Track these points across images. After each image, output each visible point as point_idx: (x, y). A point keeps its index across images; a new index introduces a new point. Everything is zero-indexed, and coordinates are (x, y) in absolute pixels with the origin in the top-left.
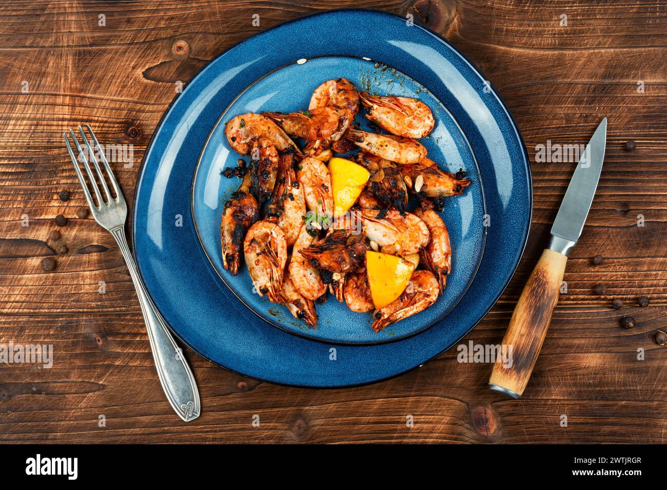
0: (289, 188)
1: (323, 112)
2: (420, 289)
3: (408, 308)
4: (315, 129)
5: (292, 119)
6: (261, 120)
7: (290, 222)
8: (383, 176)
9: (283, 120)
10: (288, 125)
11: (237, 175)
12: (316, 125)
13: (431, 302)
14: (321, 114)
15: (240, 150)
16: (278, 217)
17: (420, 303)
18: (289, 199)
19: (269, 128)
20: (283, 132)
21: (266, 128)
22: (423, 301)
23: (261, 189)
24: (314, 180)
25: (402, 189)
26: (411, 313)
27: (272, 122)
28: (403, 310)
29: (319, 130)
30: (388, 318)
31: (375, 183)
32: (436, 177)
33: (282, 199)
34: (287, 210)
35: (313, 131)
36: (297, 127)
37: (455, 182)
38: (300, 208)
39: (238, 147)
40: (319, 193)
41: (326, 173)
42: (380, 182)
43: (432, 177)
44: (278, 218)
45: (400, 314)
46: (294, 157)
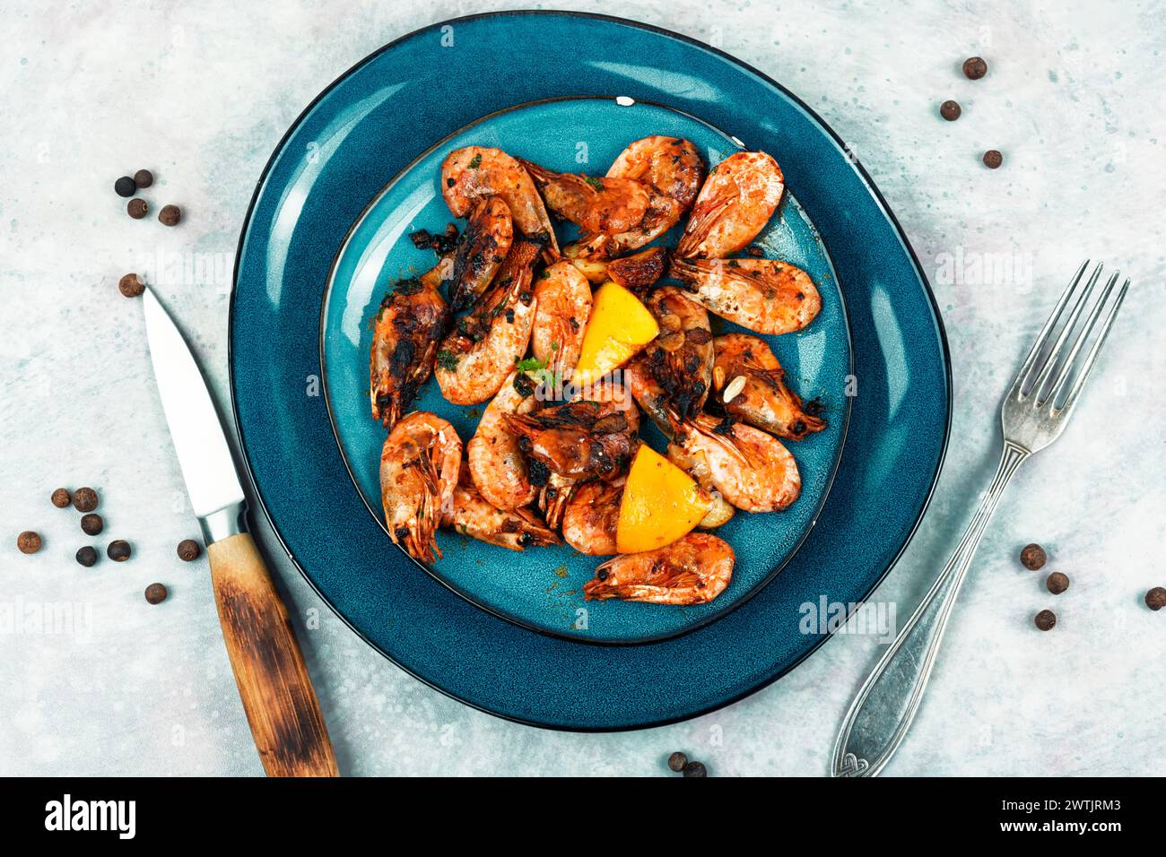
0: (511, 299)
1: (623, 187)
2: (695, 569)
3: (658, 589)
4: (600, 213)
5: (565, 184)
6: (511, 168)
7: (493, 358)
8: (681, 345)
9: (549, 181)
10: (555, 193)
11: (435, 248)
12: (603, 206)
13: (700, 599)
14: (618, 190)
15: (456, 205)
16: (474, 342)
17: (683, 590)
18: (505, 319)
19: (518, 186)
20: (541, 202)
21: (512, 186)
22: (688, 590)
23: (461, 285)
24: (560, 304)
25: (702, 380)
26: (658, 599)
27: (529, 179)
28: (648, 587)
29: (607, 217)
30: (617, 587)
31: (661, 351)
32: (770, 391)
33: (493, 314)
34: (494, 336)
35: (594, 216)
36: (568, 202)
37: (798, 414)
38: (518, 341)
39: (453, 198)
40: (560, 330)
41: (584, 301)
42: (670, 353)
43: (762, 388)
44: (473, 344)
45: (640, 592)
46: (540, 251)
